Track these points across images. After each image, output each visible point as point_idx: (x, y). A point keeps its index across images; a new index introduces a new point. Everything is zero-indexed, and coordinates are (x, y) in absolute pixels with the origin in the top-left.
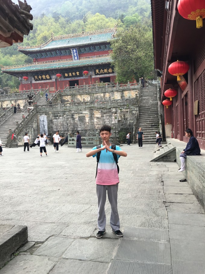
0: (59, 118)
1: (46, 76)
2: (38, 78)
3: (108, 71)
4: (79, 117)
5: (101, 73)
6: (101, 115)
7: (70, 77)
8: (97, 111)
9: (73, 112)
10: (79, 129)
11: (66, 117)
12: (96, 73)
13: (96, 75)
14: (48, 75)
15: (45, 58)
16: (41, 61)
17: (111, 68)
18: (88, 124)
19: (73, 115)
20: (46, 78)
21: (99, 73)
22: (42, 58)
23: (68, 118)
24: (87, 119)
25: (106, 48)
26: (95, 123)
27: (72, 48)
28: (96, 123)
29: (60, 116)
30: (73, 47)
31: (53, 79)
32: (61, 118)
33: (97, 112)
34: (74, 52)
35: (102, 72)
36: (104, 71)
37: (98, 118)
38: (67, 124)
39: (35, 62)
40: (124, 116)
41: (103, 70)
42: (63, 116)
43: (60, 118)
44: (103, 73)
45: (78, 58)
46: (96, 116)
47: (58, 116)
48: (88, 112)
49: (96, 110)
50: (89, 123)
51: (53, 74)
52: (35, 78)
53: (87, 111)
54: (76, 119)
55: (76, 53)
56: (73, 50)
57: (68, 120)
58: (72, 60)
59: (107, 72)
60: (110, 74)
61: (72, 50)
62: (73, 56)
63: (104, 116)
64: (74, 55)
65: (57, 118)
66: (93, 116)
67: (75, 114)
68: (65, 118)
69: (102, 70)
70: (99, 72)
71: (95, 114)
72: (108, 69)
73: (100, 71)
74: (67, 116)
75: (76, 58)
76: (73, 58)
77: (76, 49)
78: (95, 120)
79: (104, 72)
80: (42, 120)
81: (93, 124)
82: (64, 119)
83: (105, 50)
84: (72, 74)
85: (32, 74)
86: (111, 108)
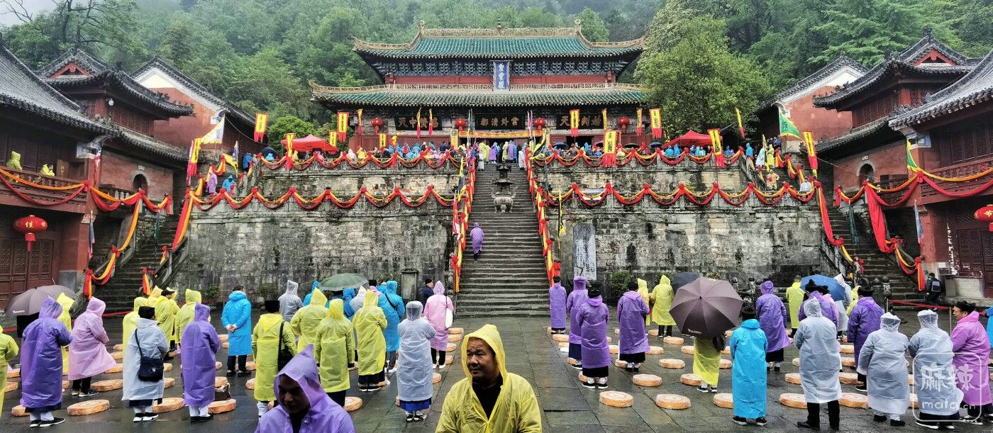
2: (407, 123)
3: (591, 122)
4: (668, 232)
6: (728, 230)
7: (494, 128)
8: (718, 218)
11: (629, 230)
12: (561, 124)
13: (559, 128)
14: (436, 119)
15: (419, 76)
16: (409, 82)
17: (600, 116)
18: (693, 251)
19: (650, 226)
21: (567, 125)
22: (410, 77)
23: (635, 233)
24: (691, 241)
25: (576, 68)
26: (713, 250)
27: (497, 59)
28: (716, 250)
30: (500, 60)
31: (445, 129)
33: (718, 220)
34: (500, 71)
37: (720, 237)
39: (393, 83)
40: (790, 236)
42: (622, 227)
45: (505, 85)
46: (716, 230)
48: (694, 221)
49: (715, 216)
50: (696, 250)
51: (449, 117)
52: (397, 123)
53: (692, 216)
54: (659, 238)
55: (505, 71)
56: (498, 63)
58: (491, 87)
59: (588, 125)
61: (494, 64)
62: (495, 78)
63: (736, 233)
64: (498, 77)
66: (707, 230)
67: (658, 225)
71: (712, 225)
75: (501, 84)
76: (494, 84)
77: (505, 64)
78: (714, 243)
81: (705, 250)
83: (572, 74)
84: (500, 122)
85: (389, 113)
86: (754, 214)
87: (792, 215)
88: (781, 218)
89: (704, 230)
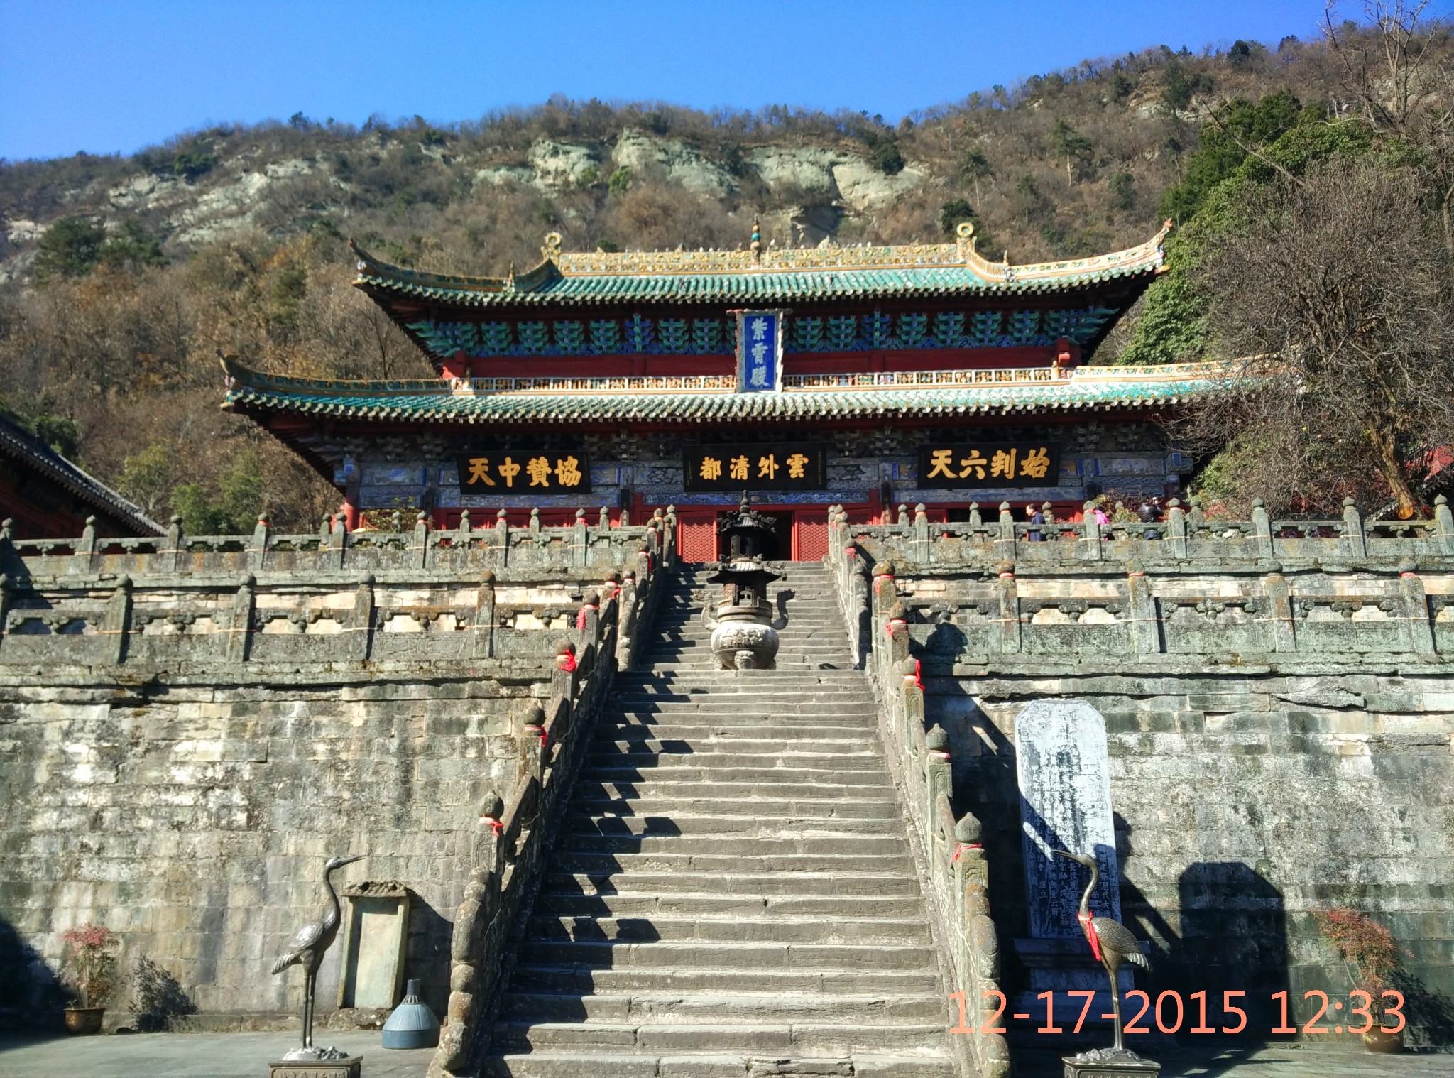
0: (1148, 741)
1: (553, 465)
2: (494, 473)
3: (1019, 468)
4: (1380, 745)
5: (963, 475)
7: (737, 486)
9: (1307, 689)
10: (1397, 875)
11: (1227, 740)
12: (932, 475)
14: (573, 462)
15: (534, 356)
16: (507, 371)
17: (1043, 450)
19: (1303, 724)
20: (552, 478)
21: (949, 474)
22: (511, 358)
23: (1250, 749)
29: (1160, 723)
31: (600, 492)
32: (1171, 740)
34: (754, 338)
35: (974, 472)
36: (990, 461)
38: (1254, 817)
41: (988, 454)
42: (1198, 726)
43: (1159, 748)
44: (981, 474)
45: (770, 377)
47: (1130, 723)
51: (610, 457)
52: (464, 476)
54: (1346, 768)
55: (770, 338)
56: (750, 319)
57: (1257, 769)
59: (1011, 476)
60: (1028, 490)
61: (740, 321)
64: (750, 357)
65: (1131, 739)
67: (1336, 716)
68: (1213, 746)
69: (975, 453)
70: (956, 467)
72: (1022, 455)
73: (964, 463)
74: (1242, 724)
75: (760, 375)
76: (739, 372)
77: (770, 321)
79: (987, 468)
80: (1049, 744)
82: (1206, 757)
83: (956, 345)
84: (754, 468)
85: (445, 449)
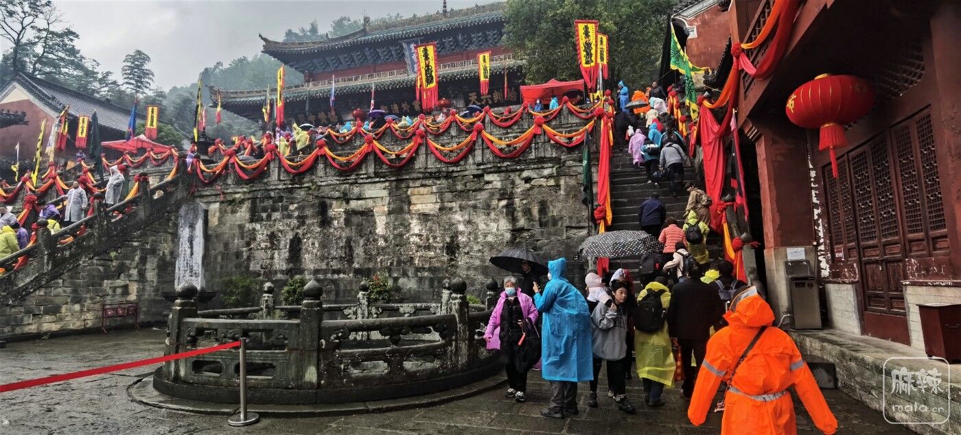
0: (269, 217)
2: (307, 119)
4: (348, 213)
5: (483, 103)
6: (438, 206)
8: (423, 186)
9: (325, 191)
11: (295, 213)
12: (471, 104)
14: (333, 112)
15: (335, 71)
16: (324, 78)
18: (381, 242)
19: (323, 205)
20: (328, 119)
21: (478, 103)
22: (328, 73)
23: (303, 217)
24: (381, 225)
26: (413, 239)
27: (406, 38)
28: (417, 239)
29: (274, 209)
30: (409, 39)
32: (276, 215)
33: (422, 190)
34: (412, 51)
35: (487, 101)
36: (492, 96)
37: (424, 217)
40: (543, 210)
42: (287, 208)
43: (273, 218)
44: (490, 102)
46: (419, 207)
47: (264, 209)
48: (385, 193)
49: (418, 183)
50: (386, 240)
51: (348, 108)
53: (383, 185)
54: (335, 223)
56: (408, 44)
58: (406, 72)
61: (405, 45)
62: (408, 61)
63: (451, 209)
64: (411, 59)
65: (264, 215)
66: (406, 207)
67: (334, 202)
68: (290, 216)
71: (414, 199)
73: (482, 97)
74: (302, 207)
76: (409, 68)
78: (416, 227)
82: (287, 221)
83: (498, 45)
84: (400, 108)
86: (482, 175)
87: (546, 172)
88: (528, 180)
89: (400, 207)
